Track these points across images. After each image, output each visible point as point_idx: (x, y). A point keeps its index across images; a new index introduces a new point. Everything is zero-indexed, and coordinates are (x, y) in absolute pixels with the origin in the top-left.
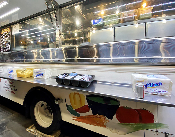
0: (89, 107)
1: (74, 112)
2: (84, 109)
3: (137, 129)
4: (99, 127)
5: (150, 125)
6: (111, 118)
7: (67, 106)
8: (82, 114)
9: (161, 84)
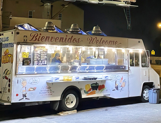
0: (92, 88)
1: (86, 92)
2: (90, 90)
3: (102, 91)
4: (94, 94)
5: (104, 88)
6: (97, 90)
7: (84, 91)
8: (89, 92)
9: (108, 76)
